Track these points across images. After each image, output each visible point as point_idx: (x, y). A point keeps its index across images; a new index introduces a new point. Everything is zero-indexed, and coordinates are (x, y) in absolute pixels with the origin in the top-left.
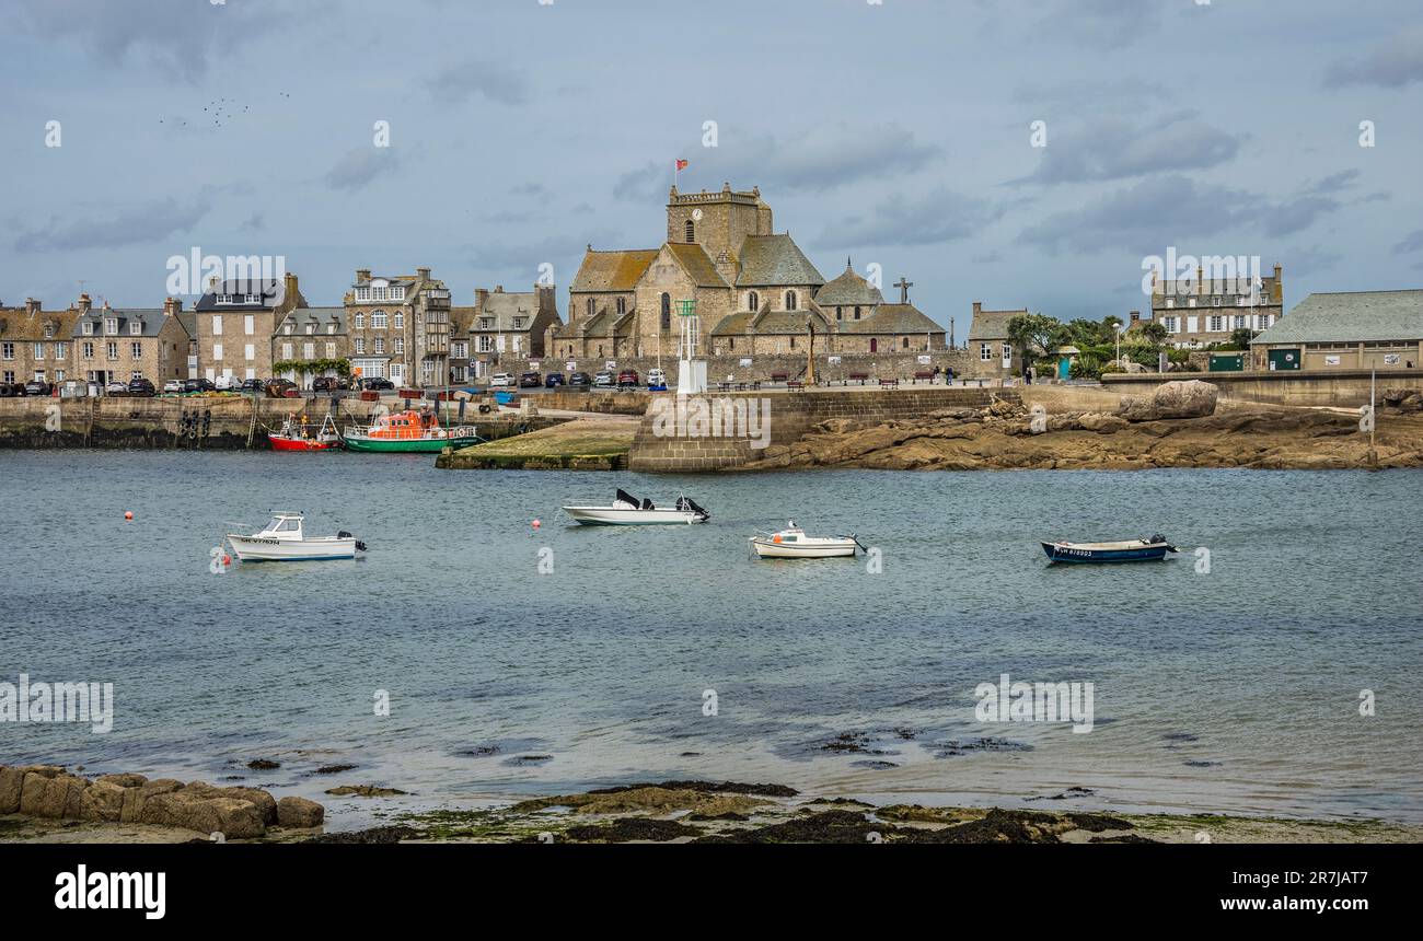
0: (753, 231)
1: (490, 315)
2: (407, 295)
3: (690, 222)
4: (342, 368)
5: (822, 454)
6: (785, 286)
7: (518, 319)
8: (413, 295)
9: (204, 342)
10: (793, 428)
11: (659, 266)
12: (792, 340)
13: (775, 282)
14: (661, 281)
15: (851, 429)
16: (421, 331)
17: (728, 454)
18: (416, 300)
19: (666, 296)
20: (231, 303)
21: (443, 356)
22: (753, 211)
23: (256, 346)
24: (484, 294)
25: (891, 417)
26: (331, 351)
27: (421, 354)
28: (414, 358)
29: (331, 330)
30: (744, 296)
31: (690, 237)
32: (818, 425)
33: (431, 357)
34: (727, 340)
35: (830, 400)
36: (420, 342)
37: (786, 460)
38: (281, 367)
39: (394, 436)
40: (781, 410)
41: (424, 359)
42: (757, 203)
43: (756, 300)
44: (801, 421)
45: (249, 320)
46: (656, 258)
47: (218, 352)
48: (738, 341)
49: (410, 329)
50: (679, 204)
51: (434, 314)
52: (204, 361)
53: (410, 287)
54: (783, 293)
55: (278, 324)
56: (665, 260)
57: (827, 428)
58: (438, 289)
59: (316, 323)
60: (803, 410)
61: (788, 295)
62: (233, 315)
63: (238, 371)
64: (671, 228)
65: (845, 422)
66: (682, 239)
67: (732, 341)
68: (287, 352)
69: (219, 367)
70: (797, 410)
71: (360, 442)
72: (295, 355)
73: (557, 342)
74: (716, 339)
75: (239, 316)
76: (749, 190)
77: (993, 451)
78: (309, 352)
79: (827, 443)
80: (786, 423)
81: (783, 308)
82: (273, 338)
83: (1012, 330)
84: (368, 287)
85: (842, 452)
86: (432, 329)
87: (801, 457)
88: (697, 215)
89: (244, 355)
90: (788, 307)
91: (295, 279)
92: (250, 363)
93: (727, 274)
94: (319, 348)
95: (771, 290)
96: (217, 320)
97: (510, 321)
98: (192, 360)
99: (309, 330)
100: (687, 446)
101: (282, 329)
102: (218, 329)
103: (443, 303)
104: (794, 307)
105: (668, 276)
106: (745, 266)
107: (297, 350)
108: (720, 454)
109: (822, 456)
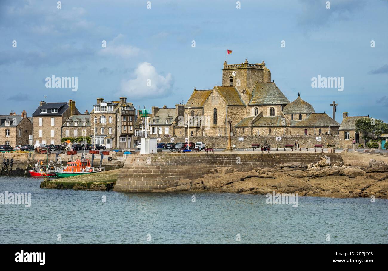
0: (261, 81)
1: (157, 118)
2: (114, 109)
3: (231, 77)
4: (88, 139)
5: (208, 184)
6: (270, 105)
7: (167, 120)
8: (117, 109)
9: (35, 129)
10: (200, 170)
11: (213, 96)
12: (270, 130)
13: (265, 103)
14: (213, 103)
15: (228, 172)
16: (119, 124)
17: (158, 183)
18: (118, 111)
19: (215, 109)
20: (46, 113)
21: (130, 135)
22: (261, 72)
23: (55, 131)
24: (156, 109)
25: (260, 166)
26: (84, 134)
27: (119, 134)
28: (116, 136)
29: (84, 124)
30: (253, 110)
31: (231, 84)
32: (212, 170)
33: (123, 136)
34: (242, 129)
35: (225, 157)
36: (119, 129)
37: (188, 187)
38: (64, 140)
39: (70, 171)
40: (194, 162)
41: (121, 136)
42: (263, 68)
43: (257, 111)
44: (206, 167)
45: (53, 120)
46: (212, 92)
47: (41, 134)
48: (246, 129)
49: (115, 124)
50: (227, 69)
51: (126, 117)
52: (35, 137)
53: (116, 106)
54: (269, 108)
55: (64, 122)
56: (215, 93)
57: (217, 171)
58: (128, 106)
59: (79, 121)
60: (208, 162)
61: (271, 109)
62: (47, 118)
63: (48, 141)
64: (223, 79)
65: (226, 168)
66: (228, 85)
67: (244, 129)
68: (67, 133)
69: (41, 139)
70: (204, 162)
71: (59, 173)
72: (70, 135)
73: (176, 130)
74: (237, 129)
75: (49, 118)
76: (260, 63)
77: (282, 185)
78: (76, 133)
79: (211, 178)
80: (197, 168)
81: (268, 115)
82: (62, 127)
83: (358, 125)
84: (99, 106)
85: (217, 183)
86: (125, 123)
87: (197, 185)
88: (234, 74)
89: (50, 135)
90: (271, 114)
91: (74, 103)
92: (53, 138)
93: (245, 100)
94: (80, 132)
95: (263, 107)
96: (41, 120)
97: (165, 121)
98: (31, 137)
99: (76, 124)
100: (138, 179)
101: (66, 124)
102: (41, 124)
103: (131, 113)
104: (274, 114)
105: (216, 100)
106: (254, 96)
107: (71, 133)
108: (153, 183)
109: (208, 185)
